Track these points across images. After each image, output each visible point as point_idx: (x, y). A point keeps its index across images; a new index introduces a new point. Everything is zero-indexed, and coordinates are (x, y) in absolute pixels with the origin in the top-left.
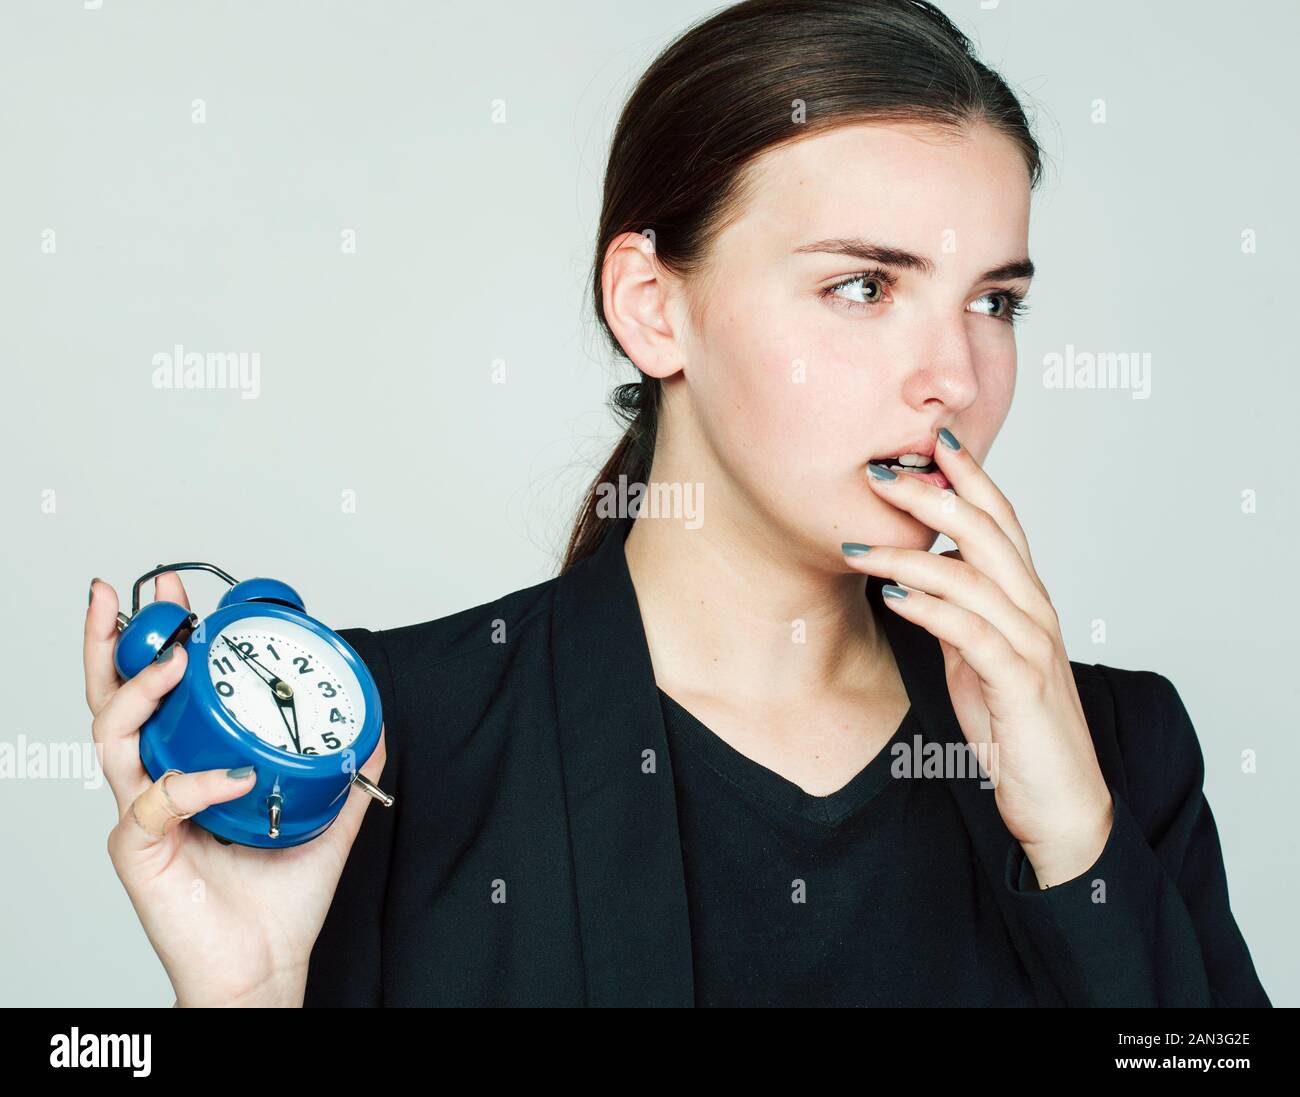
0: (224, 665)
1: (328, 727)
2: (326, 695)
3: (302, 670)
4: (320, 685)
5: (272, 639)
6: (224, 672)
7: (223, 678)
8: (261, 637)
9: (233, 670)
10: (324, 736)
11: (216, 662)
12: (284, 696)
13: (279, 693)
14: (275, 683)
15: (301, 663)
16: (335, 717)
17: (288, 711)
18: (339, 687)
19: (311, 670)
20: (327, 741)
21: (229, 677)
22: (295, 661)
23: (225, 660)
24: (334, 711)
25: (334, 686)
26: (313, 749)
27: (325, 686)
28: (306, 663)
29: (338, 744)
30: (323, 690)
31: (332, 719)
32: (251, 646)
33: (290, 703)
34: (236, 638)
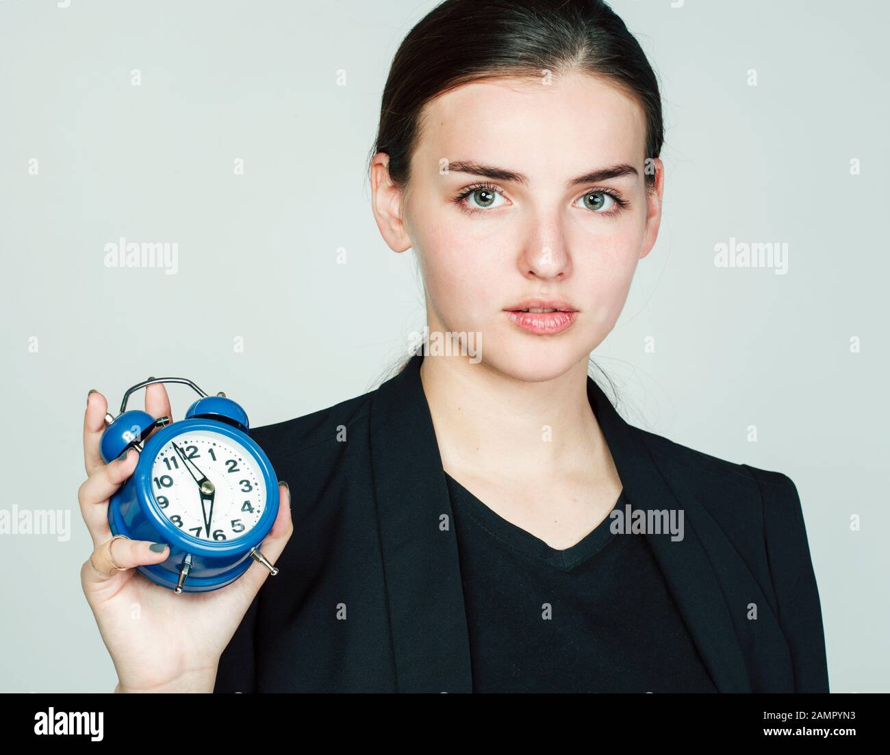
0: (172, 463)
1: (238, 514)
2: (243, 490)
3: (231, 470)
4: (241, 483)
5: (214, 444)
6: (169, 468)
7: (167, 473)
8: (206, 442)
9: (177, 466)
10: (233, 522)
11: (166, 460)
12: (208, 492)
13: (204, 489)
14: (203, 482)
15: (231, 464)
16: (247, 507)
17: (207, 503)
18: (256, 484)
19: (238, 470)
20: (234, 525)
21: (173, 473)
22: (227, 463)
23: (173, 458)
24: (247, 503)
25: (252, 484)
26: (221, 531)
27: (245, 483)
28: (235, 464)
29: (244, 528)
30: (243, 486)
31: (243, 509)
32: (196, 449)
33: (211, 497)
34: (186, 442)
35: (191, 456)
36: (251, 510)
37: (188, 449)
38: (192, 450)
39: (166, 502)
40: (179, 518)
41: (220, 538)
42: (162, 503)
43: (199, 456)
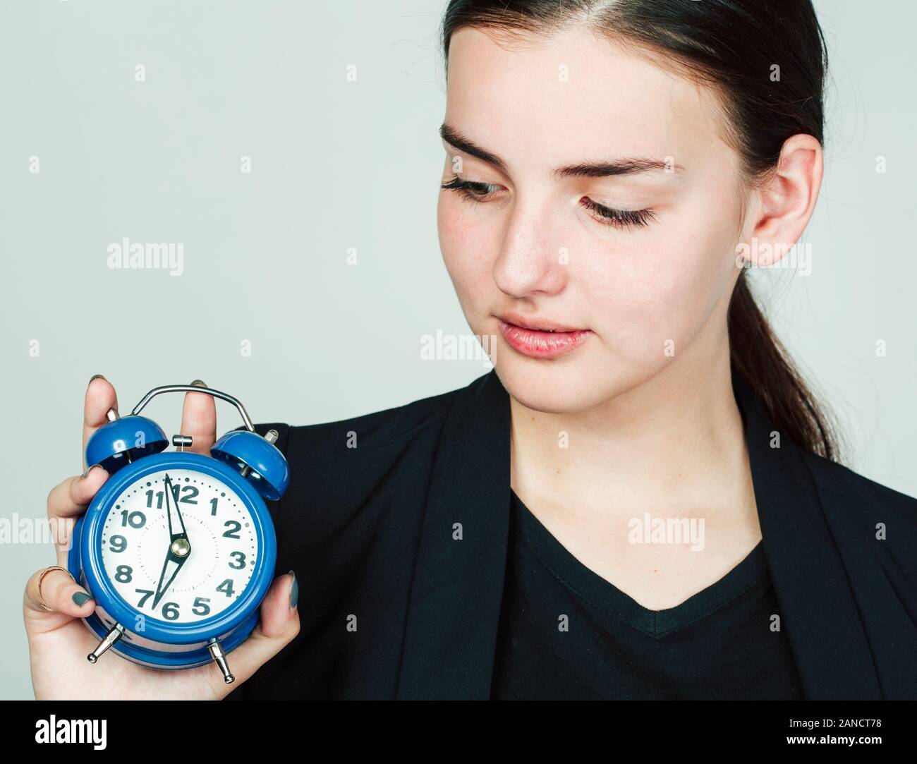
0: (155, 499)
1: (209, 592)
2: (231, 565)
3: (227, 534)
4: (233, 554)
5: (223, 495)
6: (149, 504)
7: (145, 510)
8: (213, 488)
9: (160, 506)
10: (198, 600)
11: (150, 494)
12: (181, 552)
14: (179, 537)
15: (233, 527)
17: (173, 566)
18: (253, 562)
19: (238, 537)
20: (197, 604)
21: (151, 513)
22: (228, 524)
23: (160, 494)
24: (229, 582)
26: (177, 606)
27: (238, 557)
28: (238, 527)
29: (207, 611)
30: (233, 560)
31: (219, 588)
32: (196, 492)
33: (180, 560)
34: (187, 480)
35: (185, 500)
36: (229, 592)
37: (185, 489)
38: (190, 492)
39: (124, 546)
40: (130, 570)
41: (171, 614)
42: (117, 545)
43: (196, 503)
